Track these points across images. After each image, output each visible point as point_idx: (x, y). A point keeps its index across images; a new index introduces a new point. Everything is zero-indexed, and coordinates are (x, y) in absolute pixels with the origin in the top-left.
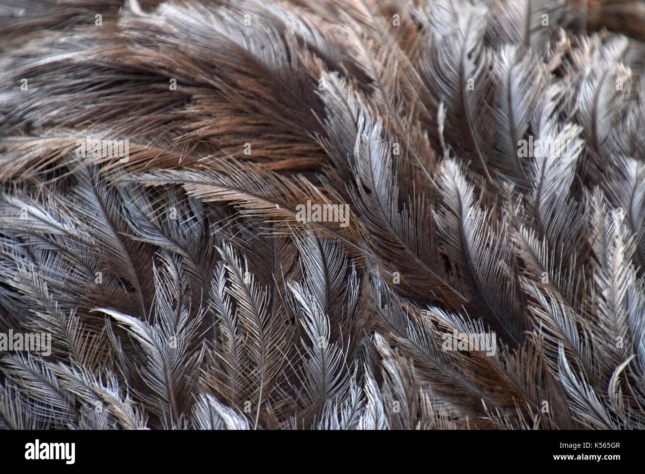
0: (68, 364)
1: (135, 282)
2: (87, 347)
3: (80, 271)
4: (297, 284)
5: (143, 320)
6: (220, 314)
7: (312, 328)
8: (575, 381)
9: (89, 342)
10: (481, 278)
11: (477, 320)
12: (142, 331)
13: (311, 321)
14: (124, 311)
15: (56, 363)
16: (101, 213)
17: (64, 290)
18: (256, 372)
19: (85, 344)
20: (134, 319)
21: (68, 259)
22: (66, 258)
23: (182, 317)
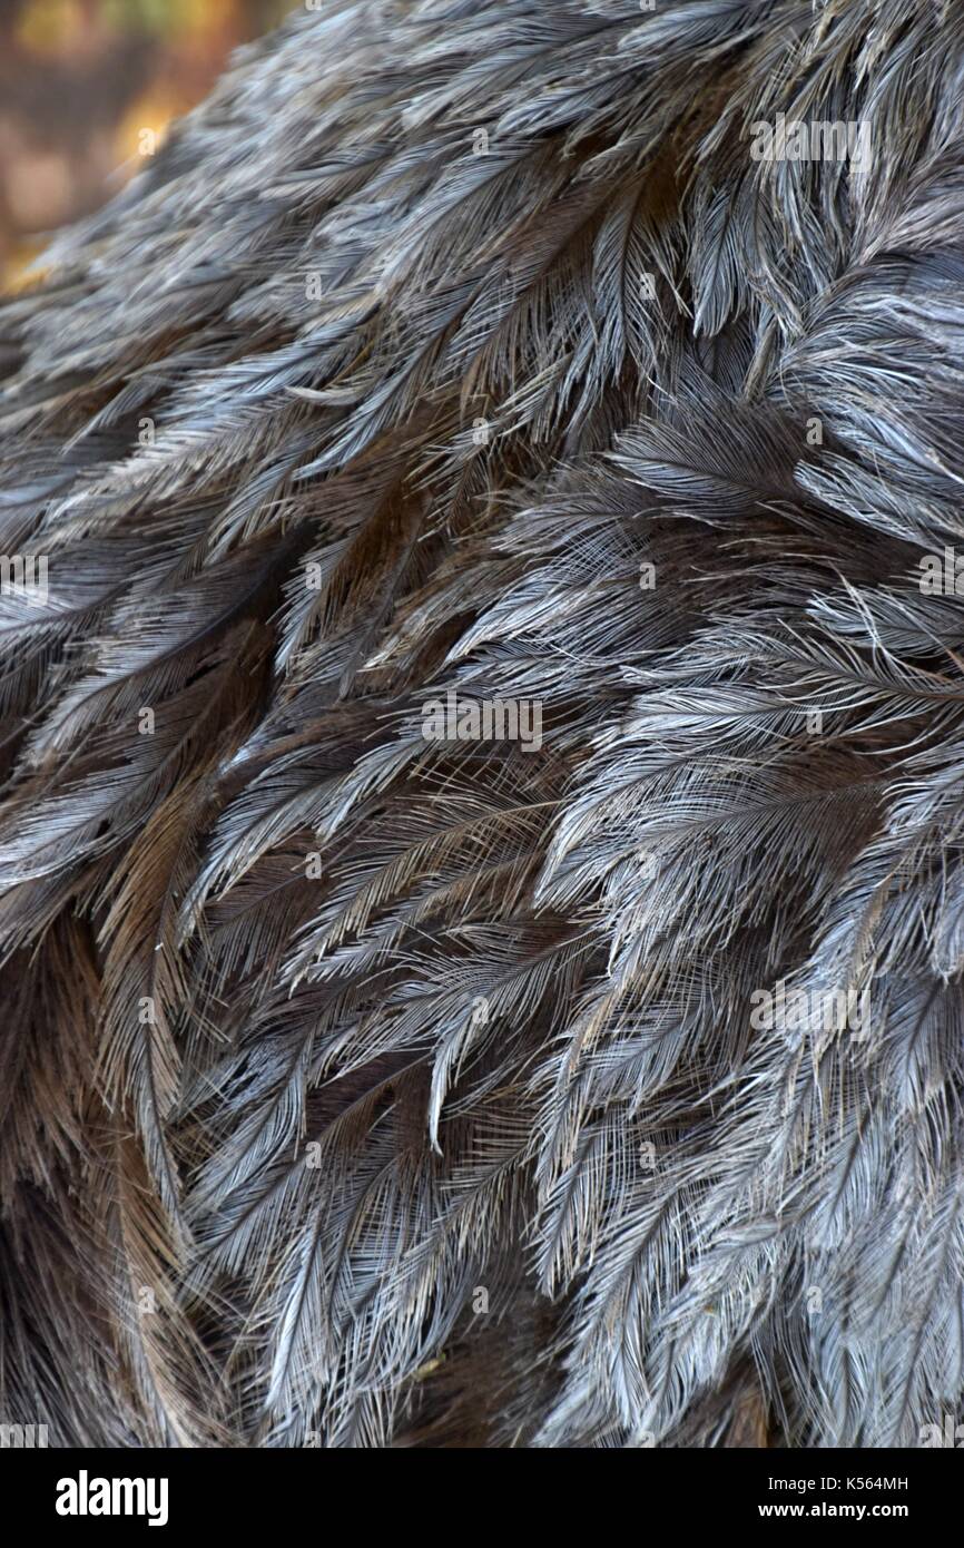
0: (534, 1163)
1: (374, 1092)
2: (500, 1136)
3: (373, 1205)
4: (319, 831)
5: (433, 1057)
6: (398, 934)
7: (386, 772)
8: (349, 437)
9: (492, 1135)
10: (214, 612)
11: (286, 592)
12: (455, 1045)
13: (375, 778)
14: (425, 1096)
15: (537, 1187)
16: (268, 1203)
17: (412, 1219)
18: (476, 835)
19: (495, 1142)
20: (435, 1072)
21: (360, 1229)
22: (356, 1239)
23: (413, 993)
